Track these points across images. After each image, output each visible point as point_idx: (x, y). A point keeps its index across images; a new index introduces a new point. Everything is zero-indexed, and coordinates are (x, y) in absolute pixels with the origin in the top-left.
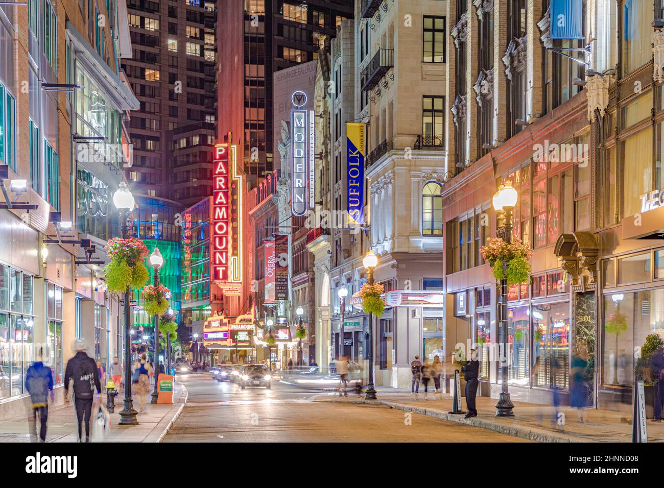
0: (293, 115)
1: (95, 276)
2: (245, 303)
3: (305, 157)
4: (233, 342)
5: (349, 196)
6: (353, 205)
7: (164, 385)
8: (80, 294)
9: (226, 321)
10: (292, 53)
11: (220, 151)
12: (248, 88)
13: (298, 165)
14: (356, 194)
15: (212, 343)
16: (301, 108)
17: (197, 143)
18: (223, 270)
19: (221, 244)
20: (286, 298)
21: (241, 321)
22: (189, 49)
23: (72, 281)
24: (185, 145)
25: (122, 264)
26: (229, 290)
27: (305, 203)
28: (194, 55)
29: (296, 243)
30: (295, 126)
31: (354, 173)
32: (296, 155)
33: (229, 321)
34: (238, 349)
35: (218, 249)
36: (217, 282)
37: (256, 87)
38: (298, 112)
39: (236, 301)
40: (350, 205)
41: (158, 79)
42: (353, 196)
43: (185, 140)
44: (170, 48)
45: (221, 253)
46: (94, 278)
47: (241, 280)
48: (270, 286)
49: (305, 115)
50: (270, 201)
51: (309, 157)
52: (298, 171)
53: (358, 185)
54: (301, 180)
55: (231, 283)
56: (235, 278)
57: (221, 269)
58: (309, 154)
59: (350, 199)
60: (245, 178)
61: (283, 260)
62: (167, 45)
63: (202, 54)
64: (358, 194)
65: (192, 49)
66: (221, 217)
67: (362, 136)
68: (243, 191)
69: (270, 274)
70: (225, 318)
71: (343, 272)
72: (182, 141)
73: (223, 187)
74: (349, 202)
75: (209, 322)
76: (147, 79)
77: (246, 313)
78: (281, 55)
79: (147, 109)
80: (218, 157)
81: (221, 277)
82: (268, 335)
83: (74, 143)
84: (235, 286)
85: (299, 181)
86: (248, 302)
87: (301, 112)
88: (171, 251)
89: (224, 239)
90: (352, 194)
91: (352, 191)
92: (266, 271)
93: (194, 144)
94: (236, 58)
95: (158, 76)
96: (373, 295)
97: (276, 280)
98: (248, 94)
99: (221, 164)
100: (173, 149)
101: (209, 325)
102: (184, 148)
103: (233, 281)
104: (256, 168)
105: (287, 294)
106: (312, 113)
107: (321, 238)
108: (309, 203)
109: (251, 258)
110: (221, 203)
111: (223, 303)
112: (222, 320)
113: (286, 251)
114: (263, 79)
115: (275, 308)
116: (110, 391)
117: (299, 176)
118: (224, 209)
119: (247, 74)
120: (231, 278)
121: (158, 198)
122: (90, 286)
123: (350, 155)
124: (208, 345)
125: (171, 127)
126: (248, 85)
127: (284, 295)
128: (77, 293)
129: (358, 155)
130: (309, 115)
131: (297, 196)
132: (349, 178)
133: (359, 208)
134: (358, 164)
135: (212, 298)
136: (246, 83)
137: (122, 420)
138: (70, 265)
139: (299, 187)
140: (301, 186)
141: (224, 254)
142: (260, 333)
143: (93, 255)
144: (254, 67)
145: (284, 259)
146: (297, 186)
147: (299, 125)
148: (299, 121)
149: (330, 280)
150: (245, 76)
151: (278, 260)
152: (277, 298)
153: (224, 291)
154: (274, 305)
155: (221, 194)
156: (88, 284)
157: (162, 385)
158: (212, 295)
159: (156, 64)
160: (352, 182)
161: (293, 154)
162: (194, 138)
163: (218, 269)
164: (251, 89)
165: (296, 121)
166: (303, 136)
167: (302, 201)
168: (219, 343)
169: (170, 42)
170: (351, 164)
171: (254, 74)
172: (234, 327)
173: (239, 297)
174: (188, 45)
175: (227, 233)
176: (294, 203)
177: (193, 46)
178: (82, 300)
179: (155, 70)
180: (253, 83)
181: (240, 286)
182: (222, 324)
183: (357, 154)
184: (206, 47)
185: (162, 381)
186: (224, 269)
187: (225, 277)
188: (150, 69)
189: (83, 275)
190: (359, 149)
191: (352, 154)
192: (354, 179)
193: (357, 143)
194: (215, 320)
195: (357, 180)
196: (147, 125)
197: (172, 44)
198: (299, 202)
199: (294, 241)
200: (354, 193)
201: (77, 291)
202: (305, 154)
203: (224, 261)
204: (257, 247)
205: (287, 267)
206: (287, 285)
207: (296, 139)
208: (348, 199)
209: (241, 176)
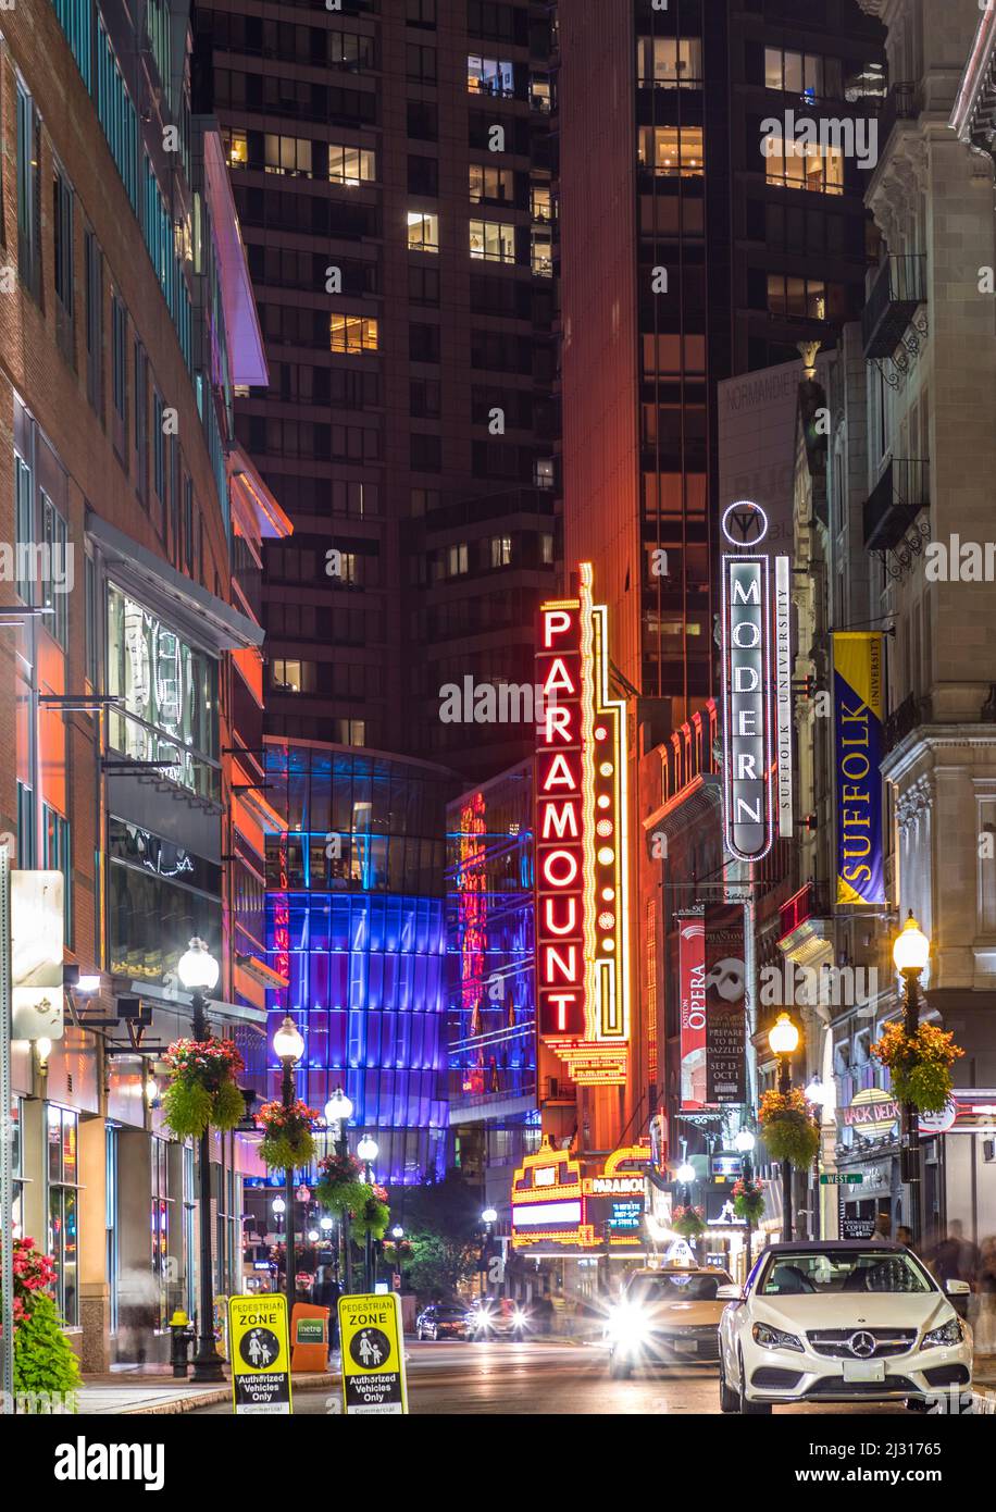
0: (728, 571)
1: (152, 1072)
2: (637, 1107)
3: (764, 692)
4: (597, 1235)
5: (841, 830)
6: (852, 854)
7: (307, 1329)
8: (114, 1121)
9: (574, 1166)
10: (796, 288)
11: (557, 622)
12: (651, 409)
13: (742, 714)
14: (861, 822)
15: (536, 1237)
16: (751, 550)
17: (507, 560)
18: (567, 1003)
19: (561, 919)
20: (741, 1096)
21: (620, 1166)
22: (479, 238)
23: (99, 1094)
24: (464, 567)
25: (194, 1087)
26: (590, 1067)
27: (766, 823)
28: (497, 259)
29: (764, 931)
30: (734, 601)
31: (855, 766)
32: (737, 687)
33: (583, 1167)
34: (612, 1256)
35: (552, 935)
36: (550, 1041)
37: (677, 406)
38: (741, 561)
39: (612, 1104)
40: (846, 854)
41: (373, 346)
42: (851, 830)
43: (464, 551)
44: (414, 238)
45: (563, 951)
46: (149, 1077)
47: (627, 1036)
48: (694, 1061)
49: (763, 571)
50: (698, 794)
51: (774, 692)
52: (742, 732)
53: (866, 798)
54: (752, 758)
55: (595, 1044)
56: (608, 1028)
57: (561, 1000)
58: (774, 681)
59: (846, 837)
60: (634, 711)
61: (729, 981)
62: (404, 230)
63: (524, 254)
64: (867, 822)
65: (487, 241)
66: (560, 834)
67: (875, 667)
68: (630, 749)
69: (697, 1021)
70: (572, 1157)
71: (855, 1031)
72: (454, 553)
73: (568, 737)
74: (841, 845)
75: (529, 1171)
76: (337, 346)
77: (635, 1142)
78: (758, 297)
79: (337, 448)
80: (548, 643)
81: (562, 1025)
82: (681, 1210)
83: (103, 777)
84: (607, 1054)
85: (747, 762)
86: (645, 1104)
87: (749, 561)
88: (418, 932)
89: (572, 903)
90: (851, 822)
91: (851, 817)
92: (684, 1012)
93: (495, 562)
94: (616, 311)
95: (373, 332)
96: (787, 1115)
97: (710, 1042)
98: (652, 428)
99: (558, 664)
100: (424, 578)
101: (526, 1183)
102: (460, 577)
103: (600, 1039)
104: (679, 664)
105: (742, 1083)
106: (782, 563)
107: (807, 927)
108: (776, 823)
109: (652, 964)
110: (562, 789)
111: (575, 1107)
112: (563, 1165)
113: (739, 954)
114: (702, 379)
115: (715, 1127)
116: (178, 1333)
117: (747, 745)
118: (568, 809)
119: (649, 365)
120: (593, 1029)
121: (370, 752)
122: (140, 1095)
123: (844, 719)
124: (525, 1247)
125: (418, 505)
126: (652, 400)
127: (734, 1088)
128: (107, 1120)
129: (865, 719)
130: (773, 571)
131: (741, 802)
132: (841, 779)
133: (869, 861)
134: (865, 742)
135: (543, 1090)
136: (646, 393)
137: (196, 1374)
138: (94, 1058)
139: (747, 778)
140: (752, 776)
141: (572, 951)
142: (662, 1202)
143: (147, 1032)
144: (671, 342)
145: (734, 978)
146: (742, 776)
147: (745, 599)
148: (746, 588)
149: (834, 1047)
150: (641, 371)
151: (716, 979)
152: (712, 1096)
153: (571, 1071)
154: (711, 1117)
155: (560, 760)
156: (135, 1090)
157: (301, 1329)
158: (542, 1081)
159: (365, 295)
160: (850, 792)
161: (729, 683)
162: (495, 544)
163: (552, 998)
164: (662, 414)
165: (737, 587)
166: (757, 630)
167: (757, 818)
168: (555, 1237)
169: (413, 219)
170: (845, 742)
171: (671, 362)
172: (599, 1186)
173: (622, 1088)
174: (474, 226)
175: (579, 883)
176: (731, 824)
177: (492, 231)
178: (122, 1133)
179: (361, 317)
180: (669, 392)
181: (623, 1054)
182: (564, 1177)
183: (860, 715)
184: (535, 230)
185: (300, 1320)
186: (571, 998)
187: (577, 1024)
188: (346, 315)
189: (124, 1073)
190: (867, 700)
191: (847, 715)
192: (855, 782)
193: (862, 686)
194: (545, 1162)
195: (864, 786)
196: (338, 502)
197: (421, 226)
198: (748, 821)
199: (759, 923)
200: (856, 822)
201: (109, 1115)
202: (764, 682)
203: (571, 975)
204: (668, 934)
205: (742, 1000)
206: (742, 1058)
207: (736, 640)
208: (841, 838)
209: (622, 703)
